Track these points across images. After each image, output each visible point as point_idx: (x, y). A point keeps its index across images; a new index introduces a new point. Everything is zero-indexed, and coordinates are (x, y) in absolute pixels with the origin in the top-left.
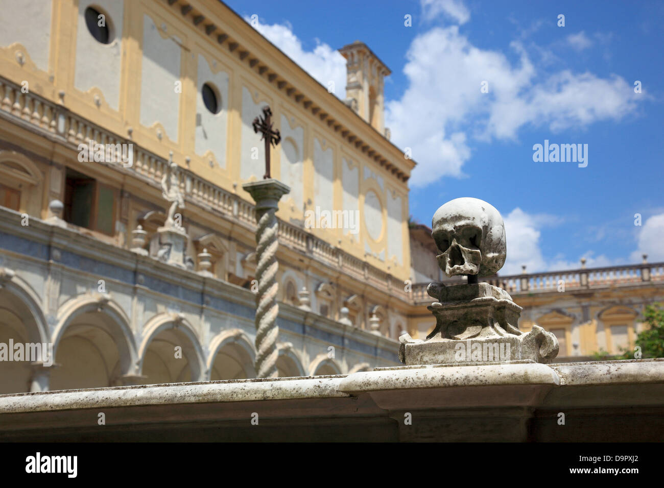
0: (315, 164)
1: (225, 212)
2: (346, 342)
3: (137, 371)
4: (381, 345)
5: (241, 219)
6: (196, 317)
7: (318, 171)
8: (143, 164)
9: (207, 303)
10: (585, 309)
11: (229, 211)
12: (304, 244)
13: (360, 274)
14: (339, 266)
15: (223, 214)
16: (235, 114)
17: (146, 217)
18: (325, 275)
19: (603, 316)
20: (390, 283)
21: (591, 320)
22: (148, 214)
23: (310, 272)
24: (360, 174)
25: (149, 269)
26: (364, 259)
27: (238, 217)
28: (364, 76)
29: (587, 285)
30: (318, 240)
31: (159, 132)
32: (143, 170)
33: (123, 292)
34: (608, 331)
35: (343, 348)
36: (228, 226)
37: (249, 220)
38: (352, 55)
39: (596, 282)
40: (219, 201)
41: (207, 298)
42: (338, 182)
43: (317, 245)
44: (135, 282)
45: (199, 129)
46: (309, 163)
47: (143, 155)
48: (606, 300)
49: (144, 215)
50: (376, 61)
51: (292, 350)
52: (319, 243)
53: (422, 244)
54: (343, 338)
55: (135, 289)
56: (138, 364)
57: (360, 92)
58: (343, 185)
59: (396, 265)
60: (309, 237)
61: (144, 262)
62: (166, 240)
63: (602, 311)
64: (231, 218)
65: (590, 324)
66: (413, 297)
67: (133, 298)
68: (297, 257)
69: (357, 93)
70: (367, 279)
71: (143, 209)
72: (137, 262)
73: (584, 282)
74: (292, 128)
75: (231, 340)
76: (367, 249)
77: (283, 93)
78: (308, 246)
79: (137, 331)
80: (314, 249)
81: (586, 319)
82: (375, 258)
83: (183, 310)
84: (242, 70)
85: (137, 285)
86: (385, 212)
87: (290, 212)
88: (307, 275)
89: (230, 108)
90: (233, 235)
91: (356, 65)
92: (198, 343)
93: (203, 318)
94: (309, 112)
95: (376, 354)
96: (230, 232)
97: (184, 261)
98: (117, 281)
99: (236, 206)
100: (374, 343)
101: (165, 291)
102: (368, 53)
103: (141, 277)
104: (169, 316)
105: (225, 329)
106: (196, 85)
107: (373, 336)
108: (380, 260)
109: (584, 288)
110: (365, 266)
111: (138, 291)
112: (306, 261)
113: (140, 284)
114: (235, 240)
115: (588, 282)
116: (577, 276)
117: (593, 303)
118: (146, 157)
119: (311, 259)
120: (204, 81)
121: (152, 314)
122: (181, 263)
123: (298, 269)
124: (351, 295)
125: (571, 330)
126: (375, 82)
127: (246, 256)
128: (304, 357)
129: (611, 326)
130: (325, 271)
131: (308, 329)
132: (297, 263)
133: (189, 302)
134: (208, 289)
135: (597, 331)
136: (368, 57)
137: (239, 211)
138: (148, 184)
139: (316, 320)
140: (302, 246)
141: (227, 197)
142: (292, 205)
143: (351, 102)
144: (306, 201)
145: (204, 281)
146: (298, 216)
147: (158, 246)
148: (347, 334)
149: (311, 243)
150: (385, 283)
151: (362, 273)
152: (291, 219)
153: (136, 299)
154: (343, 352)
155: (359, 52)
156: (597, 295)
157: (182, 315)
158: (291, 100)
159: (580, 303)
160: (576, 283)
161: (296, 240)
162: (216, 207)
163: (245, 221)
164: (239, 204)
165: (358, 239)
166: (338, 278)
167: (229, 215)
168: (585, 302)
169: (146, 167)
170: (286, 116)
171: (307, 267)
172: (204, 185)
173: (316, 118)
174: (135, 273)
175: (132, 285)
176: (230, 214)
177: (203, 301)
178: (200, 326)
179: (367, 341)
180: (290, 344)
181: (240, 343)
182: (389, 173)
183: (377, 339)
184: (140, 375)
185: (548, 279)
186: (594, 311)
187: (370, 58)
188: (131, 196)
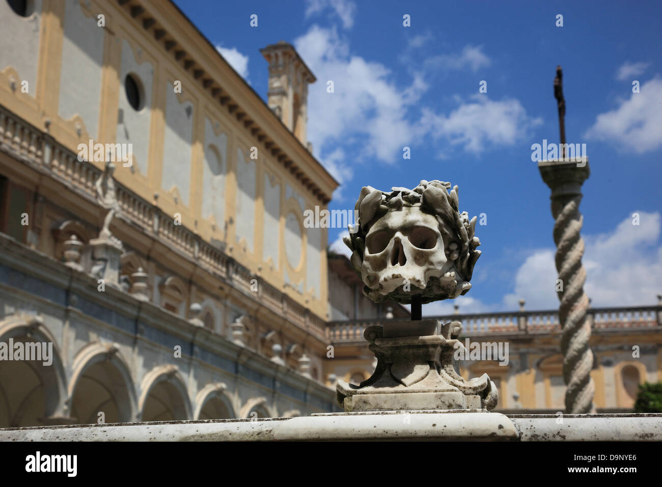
0: (238, 178)
1: (145, 226)
2: (278, 384)
3: (65, 412)
4: (311, 389)
5: (161, 236)
6: (129, 349)
7: (241, 186)
8: (60, 164)
9: (142, 333)
10: (523, 356)
11: (149, 225)
12: (224, 269)
13: (278, 307)
14: (258, 297)
15: (143, 229)
16: (159, 114)
17: (62, 227)
18: (245, 306)
19: (542, 365)
20: (307, 319)
21: (529, 369)
22: (65, 224)
23: (229, 303)
24: (282, 193)
25: (82, 288)
26: (283, 291)
27: (158, 233)
28: (289, 81)
29: (526, 330)
30: (239, 265)
31: (78, 127)
32: (60, 171)
33: (54, 315)
34: (548, 381)
35: (274, 393)
36: (148, 243)
37: (169, 238)
38: (277, 56)
39: (535, 326)
40: (139, 213)
41: (141, 327)
42: (260, 201)
43: (237, 272)
44: (68, 302)
45: (121, 127)
46: (232, 176)
47: (61, 153)
48: (546, 347)
49: (60, 224)
50: (301, 66)
51: (225, 392)
52: (239, 269)
53: (339, 277)
54: (274, 379)
55: (67, 311)
56: (67, 403)
57: (284, 99)
58: (265, 204)
59: (314, 298)
60: (229, 262)
61: (78, 279)
62: (100, 254)
63: (542, 359)
64: (151, 234)
65: (528, 374)
66: (330, 336)
67: (64, 322)
68: (217, 284)
69: (281, 101)
70: (285, 313)
71: (59, 218)
72: (72, 279)
73: (523, 327)
74: (217, 134)
75: (164, 378)
76: (286, 279)
77: (208, 93)
78: (227, 272)
79: (67, 362)
80: (234, 276)
81: (523, 368)
82: (294, 289)
83: (115, 339)
84: (167, 62)
85: (70, 308)
86: (305, 238)
87: (211, 230)
88: (225, 306)
89: (154, 107)
90: (153, 255)
91: (280, 69)
92: (130, 380)
93: (137, 350)
94: (233, 118)
95: (305, 400)
96: (150, 250)
97: (120, 281)
98: (49, 301)
99: (156, 221)
100: (303, 387)
101: (98, 316)
102: (294, 56)
103: (74, 298)
104: (102, 346)
105: (158, 365)
106: (119, 76)
107: (304, 378)
108: (299, 292)
109: (523, 333)
110: (284, 298)
111: (71, 314)
112: (227, 289)
113: (72, 305)
114: (154, 260)
115: (526, 327)
116: (515, 319)
117: (531, 350)
118: (64, 156)
119: (232, 287)
120: (128, 71)
121: (83, 343)
122: (116, 283)
123: (217, 298)
124: (269, 331)
125: (507, 380)
126: (299, 90)
127: (165, 280)
128: (236, 401)
129: (551, 377)
130: (244, 301)
131: (240, 368)
132: (216, 291)
133: (123, 331)
134: (143, 315)
135: (536, 381)
136: (294, 60)
137: (159, 227)
138: (66, 187)
139: (250, 358)
140: (222, 271)
141: (147, 209)
142: (213, 223)
143: (275, 109)
144: (228, 219)
145: (140, 305)
146: (219, 236)
147: (90, 261)
148: (280, 375)
149: (231, 269)
150: (303, 319)
151: (280, 305)
152: (212, 239)
153: (67, 324)
154: (273, 397)
155: (284, 54)
156: (537, 341)
157: (117, 345)
158: (216, 101)
159: (517, 349)
160: (513, 327)
161: (216, 264)
162: (135, 220)
163: (165, 239)
164: (160, 218)
165: (277, 267)
166: (257, 311)
167: (149, 231)
168: (523, 349)
169: (63, 167)
170: (210, 119)
171: (227, 296)
172: (124, 194)
173: (240, 125)
174: (68, 292)
175: (64, 307)
176: (149, 229)
177: (137, 330)
178: (133, 360)
179: (298, 384)
180: (223, 385)
181: (173, 381)
182: (310, 193)
183: (308, 382)
184: (68, 417)
185: (482, 321)
186: (533, 359)
187: (296, 62)
188: (46, 201)
